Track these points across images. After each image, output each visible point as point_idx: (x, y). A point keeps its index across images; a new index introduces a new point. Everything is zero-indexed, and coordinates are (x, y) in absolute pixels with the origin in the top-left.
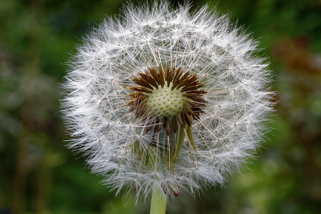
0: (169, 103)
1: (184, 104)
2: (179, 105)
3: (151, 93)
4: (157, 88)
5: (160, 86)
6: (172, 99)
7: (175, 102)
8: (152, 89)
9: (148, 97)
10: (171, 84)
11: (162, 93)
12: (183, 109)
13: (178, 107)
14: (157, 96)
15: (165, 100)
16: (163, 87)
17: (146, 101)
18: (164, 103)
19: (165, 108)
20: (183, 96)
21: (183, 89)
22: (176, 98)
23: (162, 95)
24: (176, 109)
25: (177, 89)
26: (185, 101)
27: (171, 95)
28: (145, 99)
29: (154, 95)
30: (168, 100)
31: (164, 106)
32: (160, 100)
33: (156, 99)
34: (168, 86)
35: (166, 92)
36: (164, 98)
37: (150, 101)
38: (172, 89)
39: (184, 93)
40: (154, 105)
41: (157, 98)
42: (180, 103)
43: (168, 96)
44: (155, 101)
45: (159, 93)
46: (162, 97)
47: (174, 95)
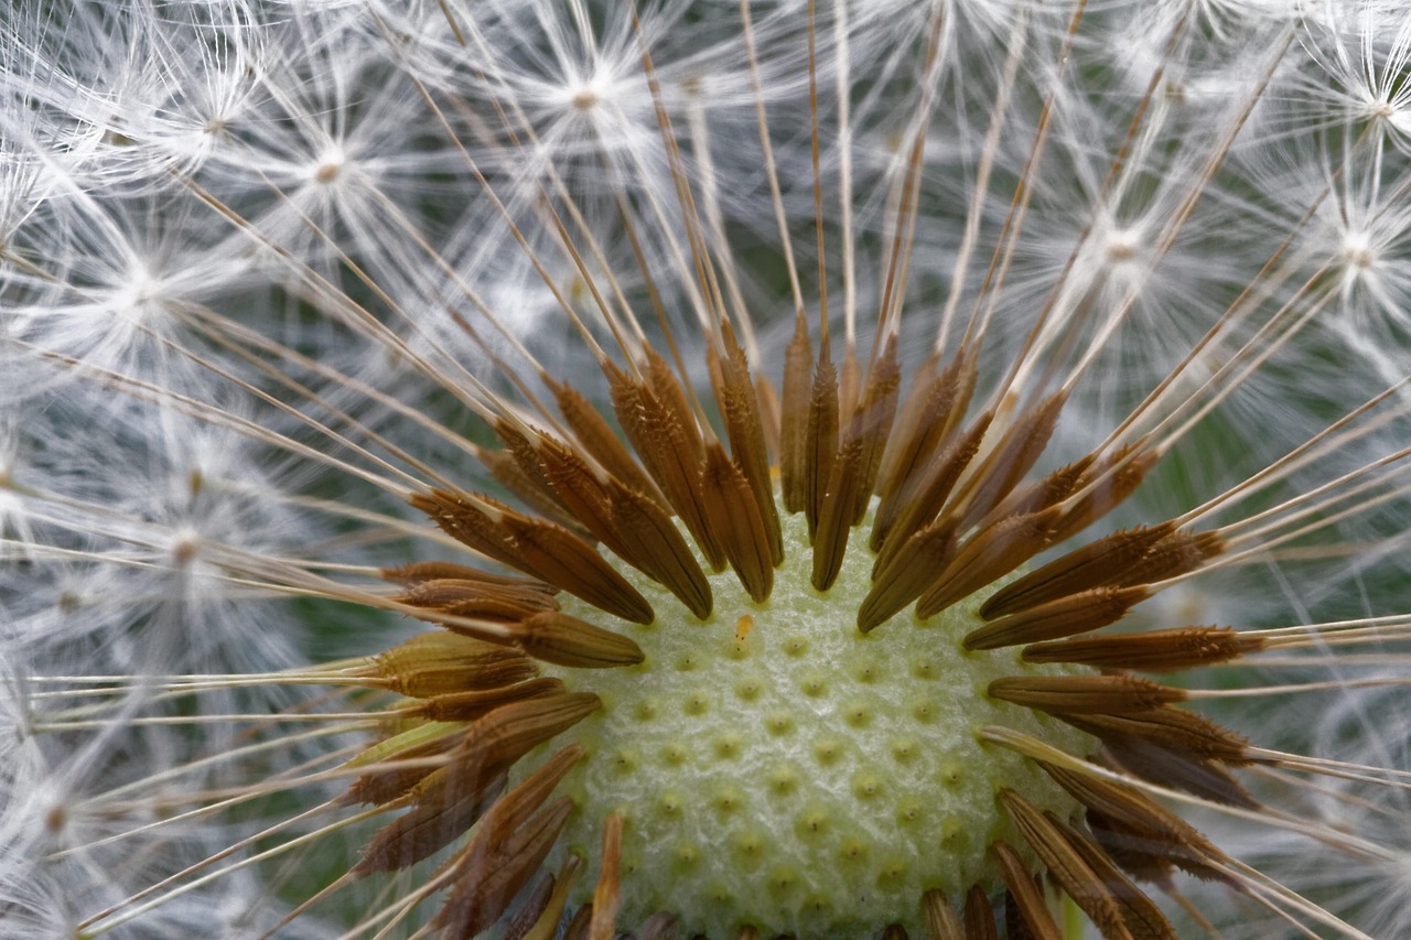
0: (837, 787)
1: (1002, 796)
2: (949, 803)
3: (633, 658)
4: (699, 601)
5: (725, 583)
6: (871, 743)
7: (908, 780)
8: (639, 611)
9: (590, 705)
10: (858, 563)
11: (749, 670)
12: (991, 852)
13: (934, 835)
14: (695, 708)
15: (795, 751)
16: (758, 586)
17: (574, 761)
18: (782, 788)
19: (794, 849)
20: (997, 692)
21: (989, 610)
22: (911, 732)
23: (749, 695)
24: (921, 854)
25: (925, 612)
26: (1011, 759)
27: (848, 694)
28: (559, 743)
29: (664, 686)
30: (828, 758)
31: (768, 820)
32: (726, 751)
33: (691, 734)
34: (825, 575)
35: (795, 650)
36: (780, 729)
37: (623, 766)
38: (872, 617)
39: (1007, 659)
40: (670, 813)
41: (696, 725)
42: (953, 783)
43: (824, 709)
44: (673, 760)
45: (724, 667)
46: (754, 716)
47: (890, 692)
